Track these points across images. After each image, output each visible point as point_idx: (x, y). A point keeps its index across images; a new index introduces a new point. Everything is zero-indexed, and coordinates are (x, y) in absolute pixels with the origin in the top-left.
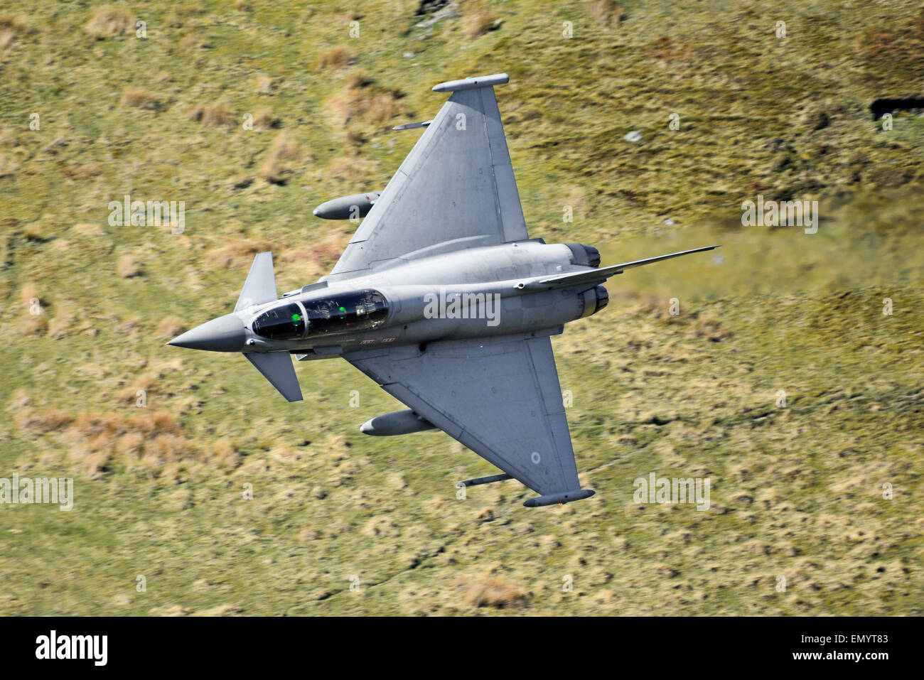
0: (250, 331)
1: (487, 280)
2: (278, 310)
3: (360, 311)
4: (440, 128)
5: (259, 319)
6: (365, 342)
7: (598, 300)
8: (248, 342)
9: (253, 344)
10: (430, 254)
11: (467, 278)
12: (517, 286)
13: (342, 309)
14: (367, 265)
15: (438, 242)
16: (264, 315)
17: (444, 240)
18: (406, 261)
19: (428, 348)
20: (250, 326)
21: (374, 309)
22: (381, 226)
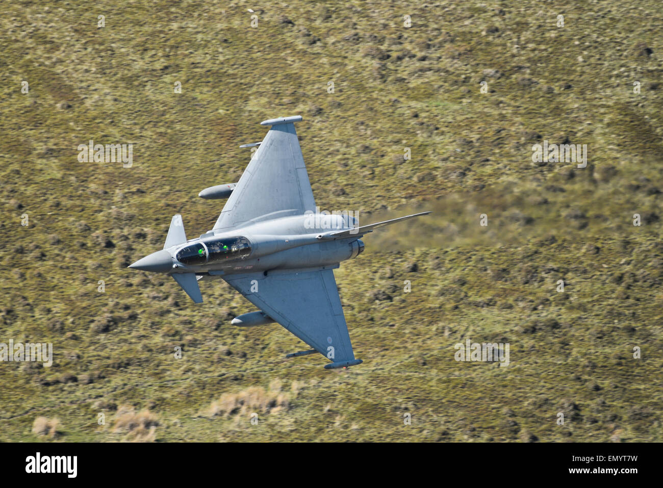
0: (175, 259)
1: (301, 233)
2: (190, 247)
3: (234, 249)
4: (266, 146)
5: (180, 253)
6: (236, 268)
7: (359, 248)
8: (174, 266)
9: (177, 267)
10: (266, 219)
11: (290, 232)
12: (317, 237)
13: (225, 247)
14: (233, 225)
15: (270, 212)
16: (182, 250)
17: (273, 211)
18: (253, 223)
19: (269, 273)
20: (175, 256)
21: (243, 248)
22: (238, 203)
